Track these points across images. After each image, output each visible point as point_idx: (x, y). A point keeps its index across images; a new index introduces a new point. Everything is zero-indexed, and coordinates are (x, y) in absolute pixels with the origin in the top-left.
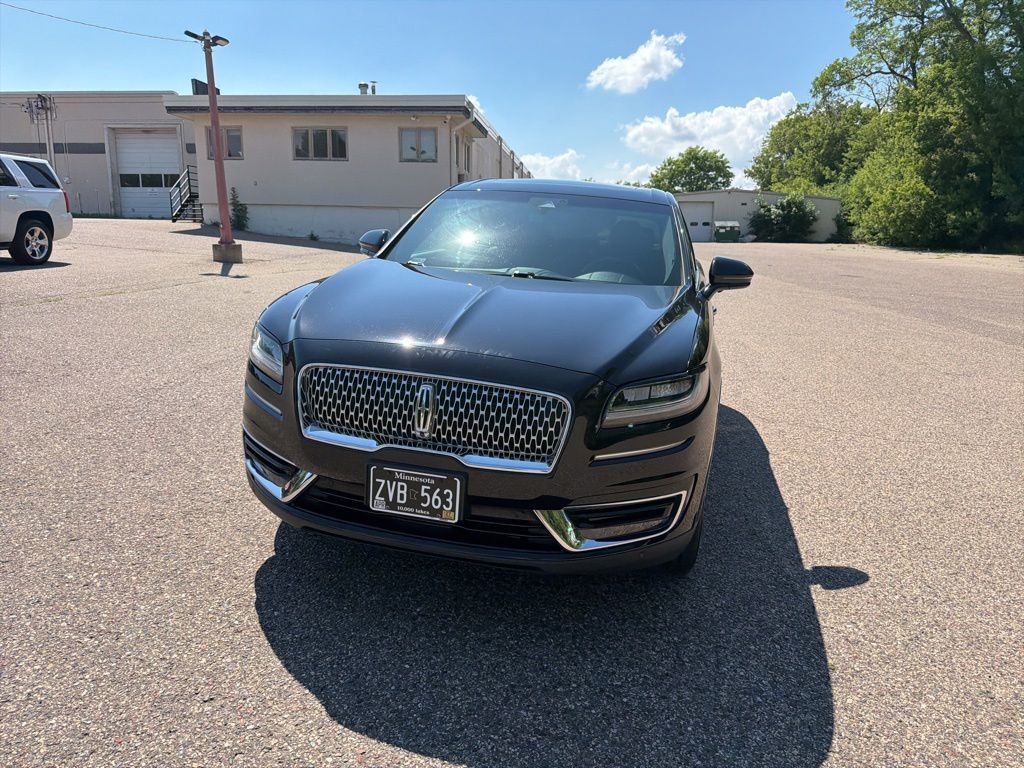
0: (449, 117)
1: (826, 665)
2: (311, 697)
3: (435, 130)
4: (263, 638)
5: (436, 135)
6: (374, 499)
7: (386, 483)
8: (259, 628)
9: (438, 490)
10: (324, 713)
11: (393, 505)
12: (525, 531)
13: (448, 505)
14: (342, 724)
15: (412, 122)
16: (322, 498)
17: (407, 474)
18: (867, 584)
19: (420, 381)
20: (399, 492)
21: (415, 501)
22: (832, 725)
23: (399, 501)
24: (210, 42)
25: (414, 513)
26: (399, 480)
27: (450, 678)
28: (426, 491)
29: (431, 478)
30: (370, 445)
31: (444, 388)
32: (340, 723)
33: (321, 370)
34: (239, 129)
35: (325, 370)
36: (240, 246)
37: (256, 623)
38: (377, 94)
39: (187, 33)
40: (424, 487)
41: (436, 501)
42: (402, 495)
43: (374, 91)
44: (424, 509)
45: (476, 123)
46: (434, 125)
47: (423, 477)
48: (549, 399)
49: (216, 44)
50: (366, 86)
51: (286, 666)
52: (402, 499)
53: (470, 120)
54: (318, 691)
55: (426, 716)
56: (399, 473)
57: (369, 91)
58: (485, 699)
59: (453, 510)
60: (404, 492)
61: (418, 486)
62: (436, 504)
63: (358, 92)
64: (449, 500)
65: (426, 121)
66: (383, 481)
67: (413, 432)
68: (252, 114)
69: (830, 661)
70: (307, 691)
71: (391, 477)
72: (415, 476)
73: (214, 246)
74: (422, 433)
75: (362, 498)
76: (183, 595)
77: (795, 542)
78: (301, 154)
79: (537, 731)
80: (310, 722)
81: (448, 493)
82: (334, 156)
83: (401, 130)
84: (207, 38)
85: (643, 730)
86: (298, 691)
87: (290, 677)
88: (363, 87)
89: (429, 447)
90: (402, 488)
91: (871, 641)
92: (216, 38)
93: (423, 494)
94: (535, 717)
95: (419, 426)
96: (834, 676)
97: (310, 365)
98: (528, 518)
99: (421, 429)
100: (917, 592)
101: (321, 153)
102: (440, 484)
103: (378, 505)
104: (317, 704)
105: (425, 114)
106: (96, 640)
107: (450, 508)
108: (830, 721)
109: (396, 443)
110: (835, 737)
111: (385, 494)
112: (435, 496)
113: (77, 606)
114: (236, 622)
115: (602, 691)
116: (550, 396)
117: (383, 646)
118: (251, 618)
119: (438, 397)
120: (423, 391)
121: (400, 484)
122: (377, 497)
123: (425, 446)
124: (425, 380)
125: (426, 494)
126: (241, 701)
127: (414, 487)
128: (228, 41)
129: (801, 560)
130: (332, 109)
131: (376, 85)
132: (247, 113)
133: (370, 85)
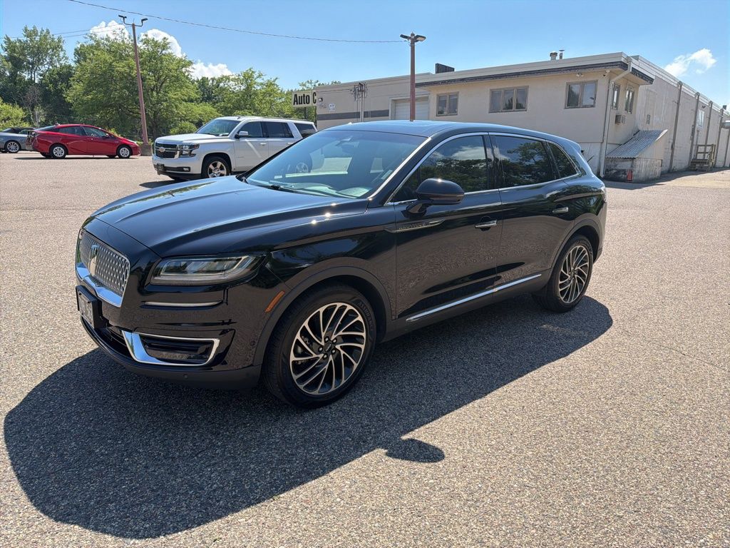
0: (608, 71)
1: (275, 495)
3: (596, 82)
5: (596, 85)
15: (576, 78)
18: (427, 464)
24: (415, 39)
34: (457, 94)
38: (563, 58)
39: (402, 36)
43: (561, 57)
46: (595, 79)
49: (417, 41)
50: (556, 54)
53: (627, 72)
57: (558, 58)
63: (549, 59)
65: (590, 76)
68: (465, 83)
78: (494, 109)
82: (517, 108)
83: (569, 85)
84: (413, 37)
88: (553, 55)
91: (340, 497)
92: (418, 36)
94: (74, 447)
101: (509, 107)
105: (587, 70)
115: (126, 450)
128: (425, 38)
130: (518, 74)
131: (563, 52)
132: (462, 83)
133: (559, 53)
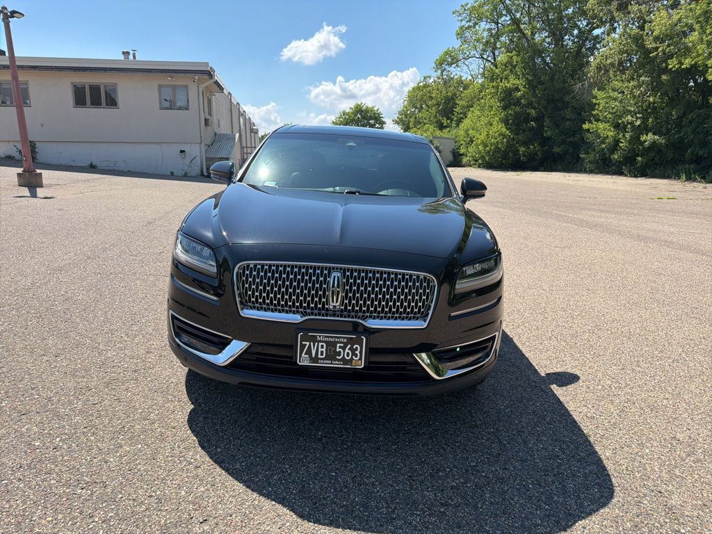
0: (197, 78)
1: (584, 435)
2: (279, 506)
3: (186, 87)
4: (219, 469)
5: (187, 90)
6: (300, 356)
7: (310, 344)
8: (212, 463)
9: (349, 346)
10: (294, 516)
11: (316, 360)
12: (404, 369)
13: (356, 356)
14: (311, 522)
15: (168, 80)
16: (252, 360)
17: (326, 337)
18: (580, 381)
19: (330, 270)
20: (320, 349)
21: (332, 355)
22: (606, 470)
23: (320, 356)
24: (8, 15)
25: (332, 364)
26: (321, 341)
27: (367, 478)
28: (340, 347)
29: (344, 338)
30: (297, 318)
31: (348, 274)
32: (309, 521)
33: (252, 266)
34: (27, 83)
35: (255, 266)
36: (41, 174)
37: (208, 459)
38: (137, 59)
40: (338, 345)
41: (348, 353)
42: (322, 352)
43: (134, 57)
44: (339, 360)
45: (217, 83)
46: (185, 84)
47: (338, 338)
48: (421, 277)
49: (13, 17)
50: (128, 53)
51: (248, 487)
52: (322, 354)
53: (212, 81)
54: (282, 501)
55: (366, 507)
56: (320, 336)
57: (131, 57)
58: (397, 488)
59: (360, 359)
60: (324, 350)
61: (333, 344)
62: (348, 356)
63: (122, 57)
64: (358, 352)
65: (180, 81)
66: (308, 343)
67: (326, 306)
68: (37, 71)
69: (585, 431)
70: (274, 503)
71: (314, 339)
72: (332, 337)
73: (19, 174)
74: (335, 307)
75: (291, 358)
76: (140, 446)
77: (527, 359)
78: (80, 103)
79: (442, 504)
80: (288, 524)
81: (357, 348)
82: (107, 105)
83: (160, 87)
84: (5, 11)
85: (504, 492)
86: (267, 504)
87: (255, 495)
88: (126, 54)
89: (338, 316)
90: (322, 347)
91: (600, 416)
92: (15, 12)
93: (338, 350)
94: (435, 494)
95: (333, 302)
96: (592, 439)
97: (243, 263)
98: (409, 360)
99: (335, 304)
100: (609, 382)
101: (96, 102)
102: (351, 341)
103: (304, 361)
104: (286, 510)
105: (178, 75)
106: (87, 490)
107: (358, 358)
108: (604, 468)
109: (312, 315)
110: (612, 477)
111: (309, 352)
112: (347, 351)
113: (56, 466)
114: (193, 460)
115: (467, 471)
116: (422, 274)
117: (309, 463)
118: (201, 456)
119: (345, 280)
120: (335, 277)
121: (320, 344)
122: (303, 355)
123: (334, 315)
124: (333, 268)
125: (341, 350)
126: (229, 518)
127: (331, 345)
128: (23, 14)
129: (536, 370)
130: (105, 70)
131: (136, 52)
132: (33, 71)
133: (131, 53)
